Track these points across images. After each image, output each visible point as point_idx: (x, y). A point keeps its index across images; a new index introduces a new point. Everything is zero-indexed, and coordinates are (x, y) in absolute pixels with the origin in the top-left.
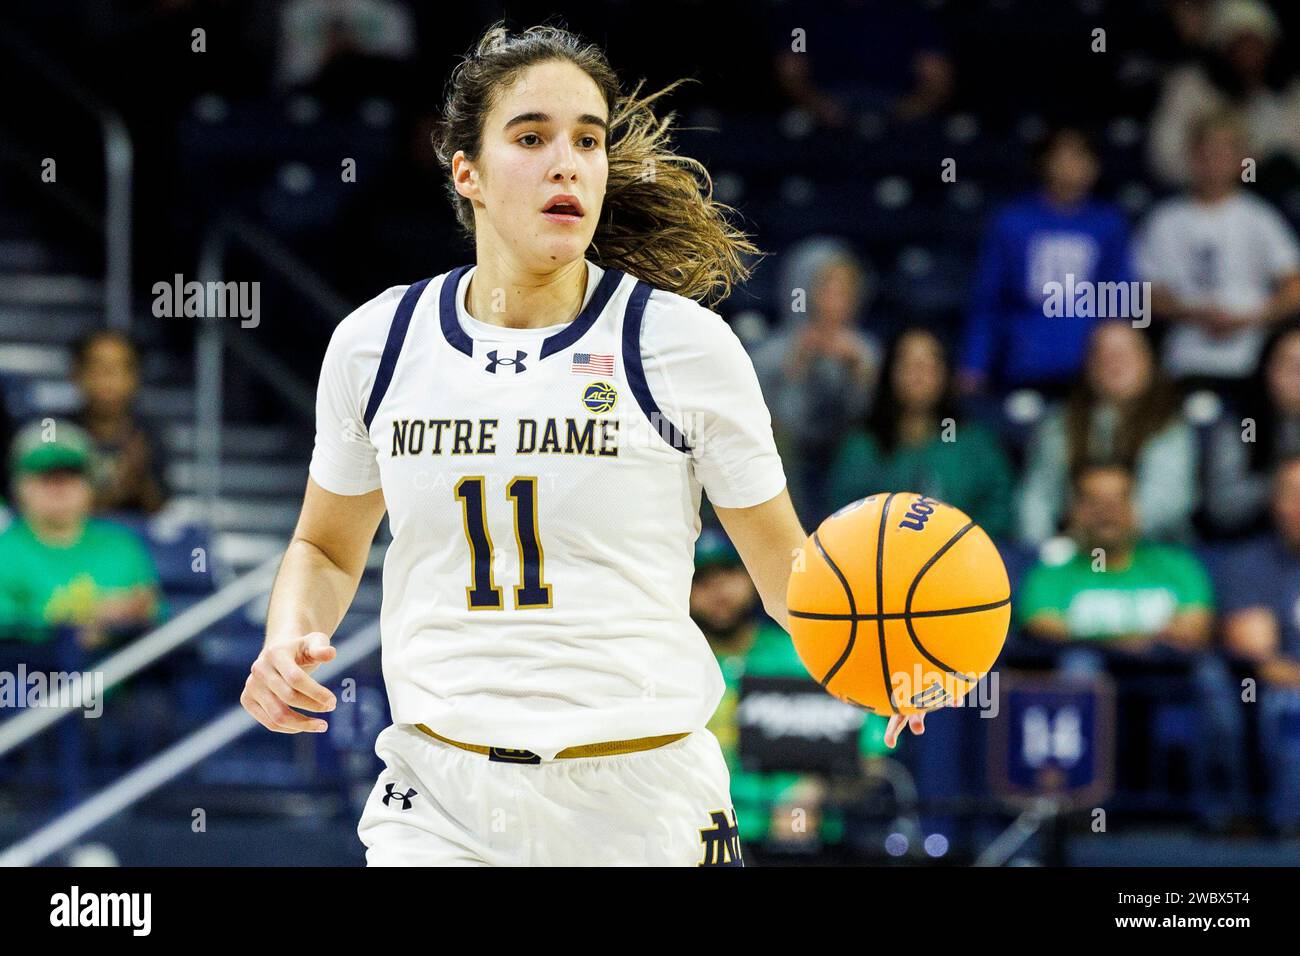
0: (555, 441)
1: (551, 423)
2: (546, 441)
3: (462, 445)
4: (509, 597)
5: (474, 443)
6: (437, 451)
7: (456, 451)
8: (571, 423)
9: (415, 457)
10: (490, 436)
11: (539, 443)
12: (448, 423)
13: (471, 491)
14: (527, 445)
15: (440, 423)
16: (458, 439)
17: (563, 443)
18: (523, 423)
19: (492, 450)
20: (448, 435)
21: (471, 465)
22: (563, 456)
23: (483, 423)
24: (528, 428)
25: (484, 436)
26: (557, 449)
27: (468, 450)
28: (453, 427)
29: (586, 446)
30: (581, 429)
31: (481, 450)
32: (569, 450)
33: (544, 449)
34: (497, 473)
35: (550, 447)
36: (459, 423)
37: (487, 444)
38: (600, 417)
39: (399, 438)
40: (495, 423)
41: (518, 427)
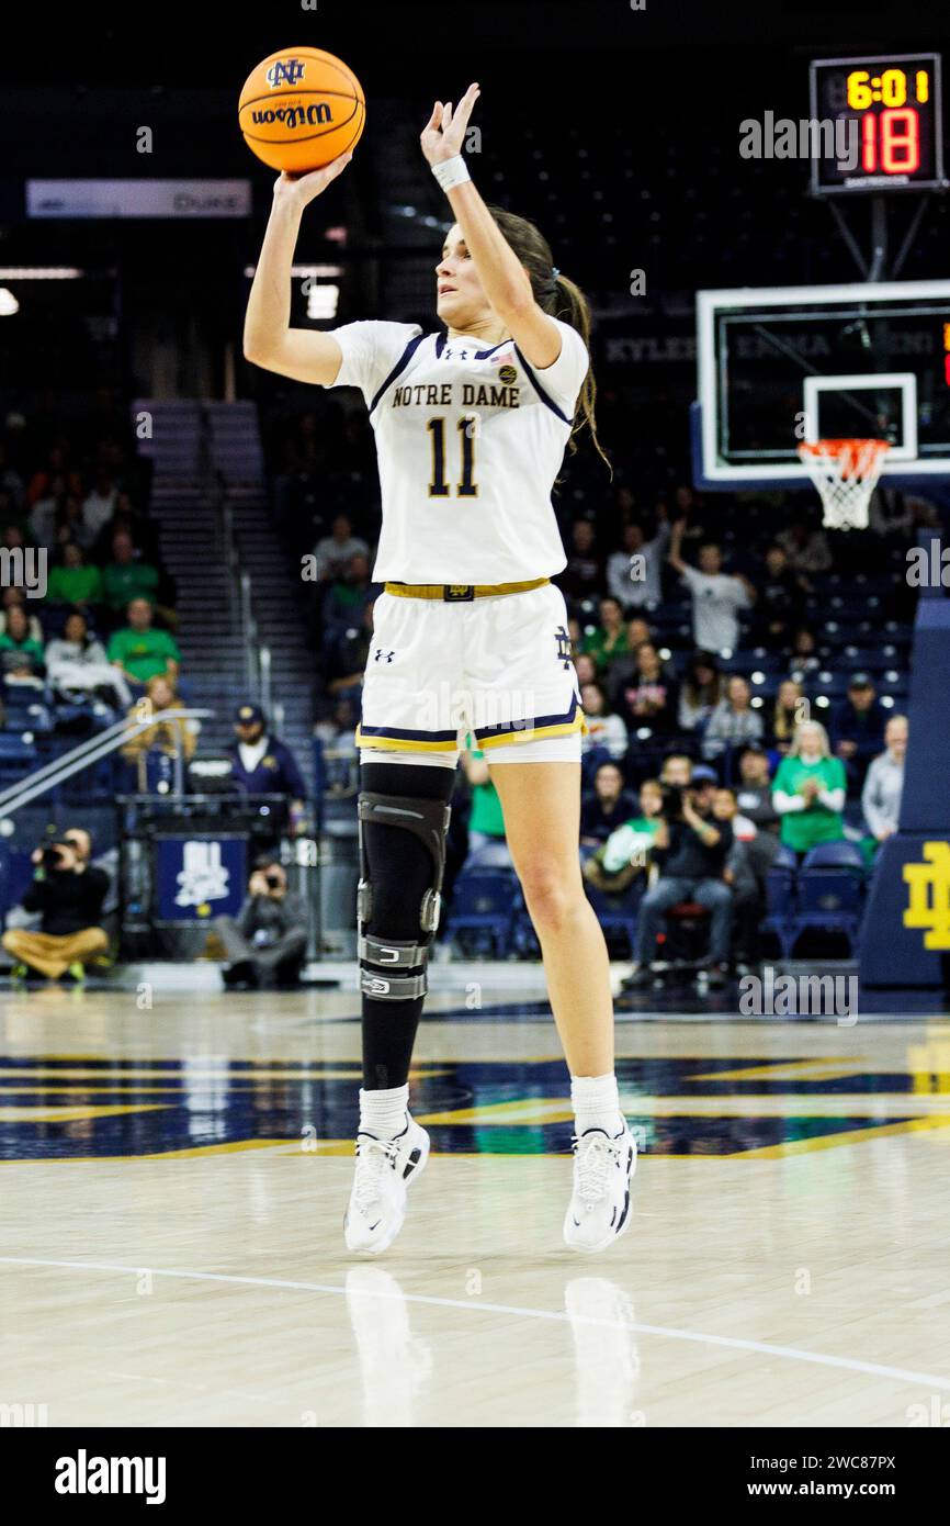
0: (485, 398)
1: (482, 388)
2: (480, 399)
3: (432, 400)
4: (453, 490)
5: (439, 398)
6: (418, 403)
7: (428, 403)
8: (493, 389)
9: (406, 407)
10: (447, 394)
11: (476, 399)
12: (424, 387)
13: (437, 426)
14: (469, 400)
15: (420, 387)
16: (430, 396)
17: (489, 399)
18: (466, 387)
19: (449, 402)
20: (424, 394)
21: (438, 411)
22: (489, 408)
23: (444, 386)
24: (469, 390)
25: (444, 395)
26: (486, 404)
27: (436, 403)
28: (427, 390)
29: (502, 402)
30: (499, 392)
31: (443, 403)
32: (493, 404)
33: (478, 403)
34: (452, 414)
35: (482, 402)
36: (430, 386)
37: (446, 399)
38: (509, 386)
39: (398, 397)
40: (450, 386)
41: (463, 390)
